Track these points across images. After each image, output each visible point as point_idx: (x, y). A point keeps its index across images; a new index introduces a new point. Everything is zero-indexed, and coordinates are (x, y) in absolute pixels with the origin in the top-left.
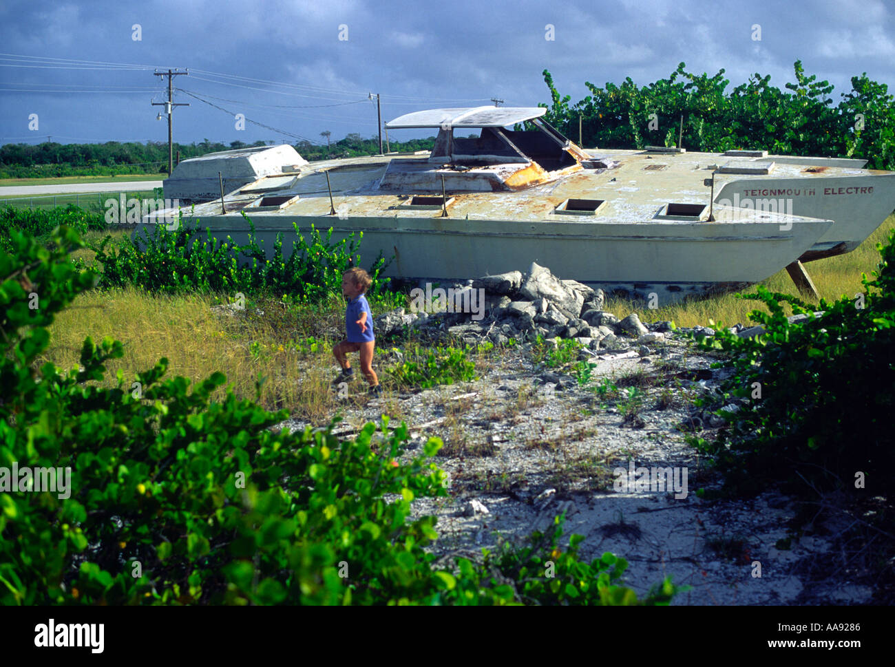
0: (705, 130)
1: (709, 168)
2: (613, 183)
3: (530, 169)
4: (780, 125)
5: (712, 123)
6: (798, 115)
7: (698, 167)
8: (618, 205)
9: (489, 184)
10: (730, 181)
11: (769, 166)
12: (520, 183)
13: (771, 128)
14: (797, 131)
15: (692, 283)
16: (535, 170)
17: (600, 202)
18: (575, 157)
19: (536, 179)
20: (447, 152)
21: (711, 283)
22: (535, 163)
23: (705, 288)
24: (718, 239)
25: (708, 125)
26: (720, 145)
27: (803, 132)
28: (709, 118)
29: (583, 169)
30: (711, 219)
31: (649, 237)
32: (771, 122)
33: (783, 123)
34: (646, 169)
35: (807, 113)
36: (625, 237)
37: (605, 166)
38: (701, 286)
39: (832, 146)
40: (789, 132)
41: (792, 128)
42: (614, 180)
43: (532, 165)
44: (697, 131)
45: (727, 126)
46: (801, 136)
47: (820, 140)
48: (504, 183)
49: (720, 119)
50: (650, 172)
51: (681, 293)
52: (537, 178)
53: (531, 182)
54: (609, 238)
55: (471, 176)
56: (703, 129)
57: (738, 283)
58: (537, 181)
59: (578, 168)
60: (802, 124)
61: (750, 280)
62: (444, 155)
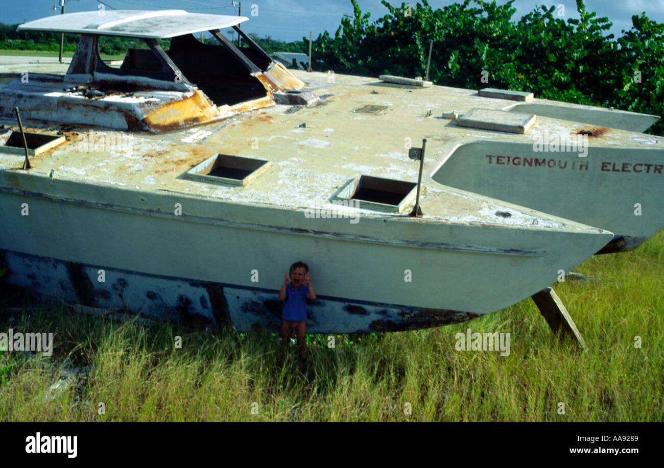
0: (489, 54)
1: (445, 117)
2: (299, 131)
3: (190, 102)
4: (562, 55)
5: (497, 48)
6: (580, 47)
7: (429, 114)
8: (286, 171)
9: (124, 118)
10: (466, 141)
11: (526, 122)
12: (169, 121)
13: (552, 58)
14: (577, 62)
15: (382, 304)
16: (198, 104)
17: (261, 163)
18: (267, 86)
19: (195, 116)
20: (87, 69)
21: (412, 309)
22: (201, 93)
23: (403, 314)
24: (424, 246)
25: (493, 50)
26: (502, 71)
27: (583, 64)
28: (495, 43)
29: (274, 103)
30: (416, 212)
31: (315, 232)
32: (553, 52)
33: (565, 54)
34: (358, 110)
35: (588, 46)
36: (279, 228)
37: (304, 102)
38: (396, 311)
39: (609, 79)
40: (570, 63)
41: (573, 60)
42: (304, 126)
43: (195, 95)
44: (482, 55)
45: (510, 53)
46: (581, 68)
47: (598, 73)
48: (144, 120)
49: (505, 45)
50: (360, 117)
51: (365, 317)
52: (198, 114)
53: (186, 121)
54: (255, 227)
55: (102, 106)
56: (487, 53)
57: (453, 312)
58: (196, 119)
59: (267, 102)
60: (582, 57)
61: (472, 311)
62: (84, 72)
